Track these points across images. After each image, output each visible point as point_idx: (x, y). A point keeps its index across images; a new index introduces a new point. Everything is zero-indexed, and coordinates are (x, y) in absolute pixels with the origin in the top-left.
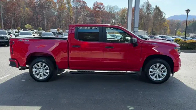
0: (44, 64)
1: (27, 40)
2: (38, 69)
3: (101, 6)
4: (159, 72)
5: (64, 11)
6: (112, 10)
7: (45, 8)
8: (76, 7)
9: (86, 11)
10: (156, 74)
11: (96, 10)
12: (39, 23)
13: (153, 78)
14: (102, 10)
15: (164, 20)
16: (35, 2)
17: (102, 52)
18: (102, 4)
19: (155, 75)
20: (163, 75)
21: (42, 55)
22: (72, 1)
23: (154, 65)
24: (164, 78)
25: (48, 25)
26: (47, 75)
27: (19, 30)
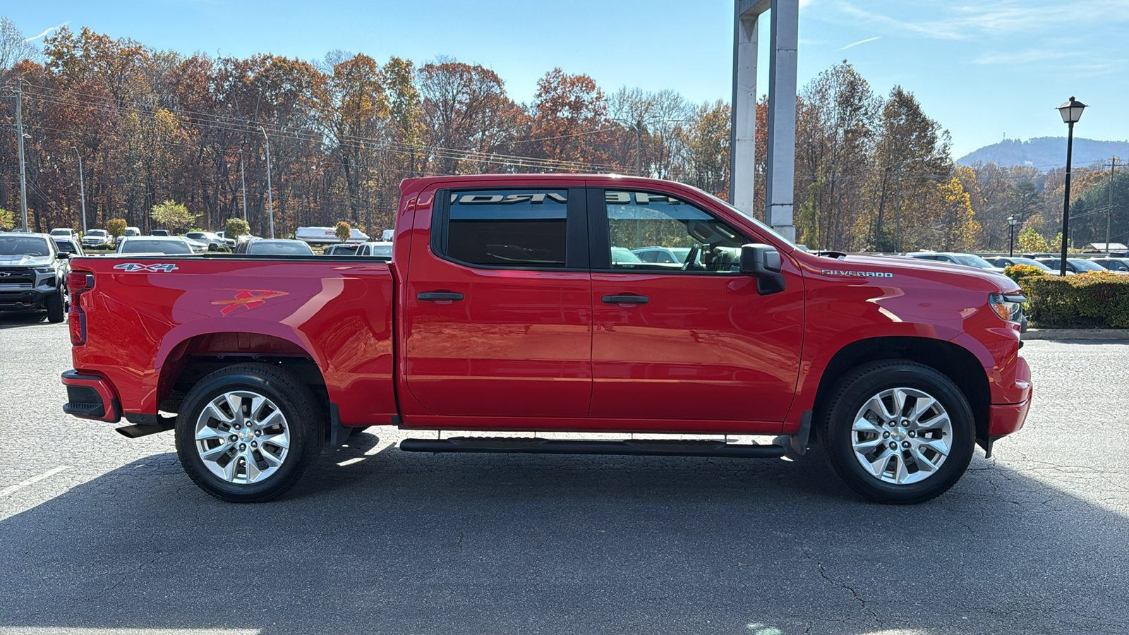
0: (258, 401)
1: (165, 267)
2: (226, 427)
3: (586, 97)
4: (908, 439)
5: (374, 125)
6: (646, 116)
7: (267, 108)
8: (445, 102)
9: (500, 125)
10: (894, 448)
11: (555, 119)
12: (234, 192)
13: (875, 469)
14: (590, 115)
15: (942, 171)
16: (209, 78)
17: (584, 329)
18: (588, 84)
19: (889, 453)
20: (930, 453)
21: (248, 350)
22: (421, 71)
23: (877, 397)
24: (937, 468)
25: (281, 207)
26: (274, 464)
27: (116, 235)
